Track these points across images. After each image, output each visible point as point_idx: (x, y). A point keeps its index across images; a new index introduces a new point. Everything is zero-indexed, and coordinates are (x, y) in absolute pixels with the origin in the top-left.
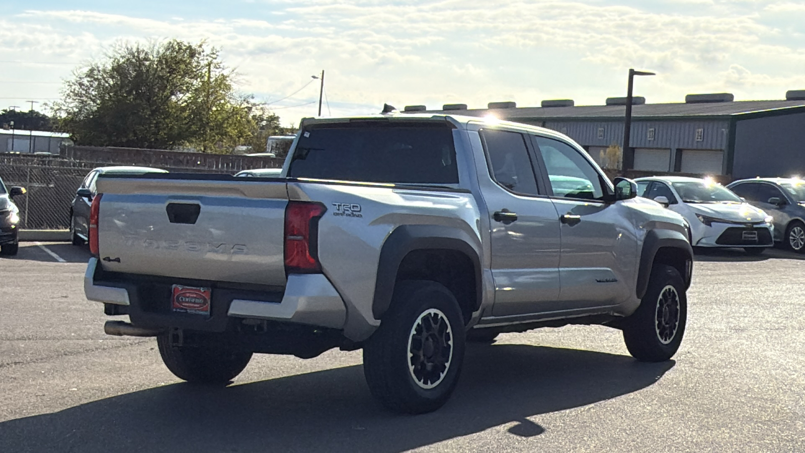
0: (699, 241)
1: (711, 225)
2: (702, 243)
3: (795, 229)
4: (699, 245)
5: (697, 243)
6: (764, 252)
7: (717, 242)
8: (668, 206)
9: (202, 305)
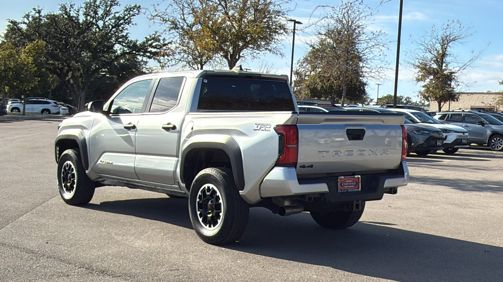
9: (355, 186)
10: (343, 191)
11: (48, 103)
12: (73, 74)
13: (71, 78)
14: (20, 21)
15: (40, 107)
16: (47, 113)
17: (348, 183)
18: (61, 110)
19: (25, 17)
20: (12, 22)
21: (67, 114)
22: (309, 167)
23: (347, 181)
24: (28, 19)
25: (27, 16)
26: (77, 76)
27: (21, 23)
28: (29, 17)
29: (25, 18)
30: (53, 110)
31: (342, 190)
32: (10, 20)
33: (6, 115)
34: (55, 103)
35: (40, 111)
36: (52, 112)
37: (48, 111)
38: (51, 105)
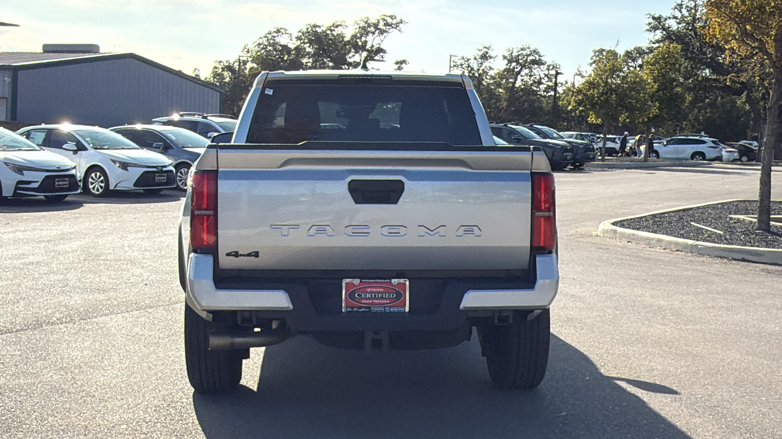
0: (117, 185)
1: (127, 170)
2: (119, 187)
3: (182, 170)
4: (117, 188)
5: (115, 187)
6: (163, 192)
7: (135, 185)
8: (77, 153)
9: (392, 300)
10: (355, 309)
11: (704, 142)
12: (748, 94)
13: (747, 101)
14: (669, 16)
15: (690, 149)
16: (701, 158)
17: (371, 292)
18: (724, 153)
19: (676, 8)
20: (654, 18)
21: (735, 160)
22: (249, 255)
23: (369, 290)
24: (680, 11)
25: (680, 7)
26: (756, 98)
27: (670, 18)
28: (682, 8)
29: (676, 10)
30: (710, 153)
31: (352, 308)
32: (650, 15)
33: (594, 161)
34: (713, 142)
35: (689, 156)
36: (708, 156)
37: (702, 155)
38: (707, 145)
